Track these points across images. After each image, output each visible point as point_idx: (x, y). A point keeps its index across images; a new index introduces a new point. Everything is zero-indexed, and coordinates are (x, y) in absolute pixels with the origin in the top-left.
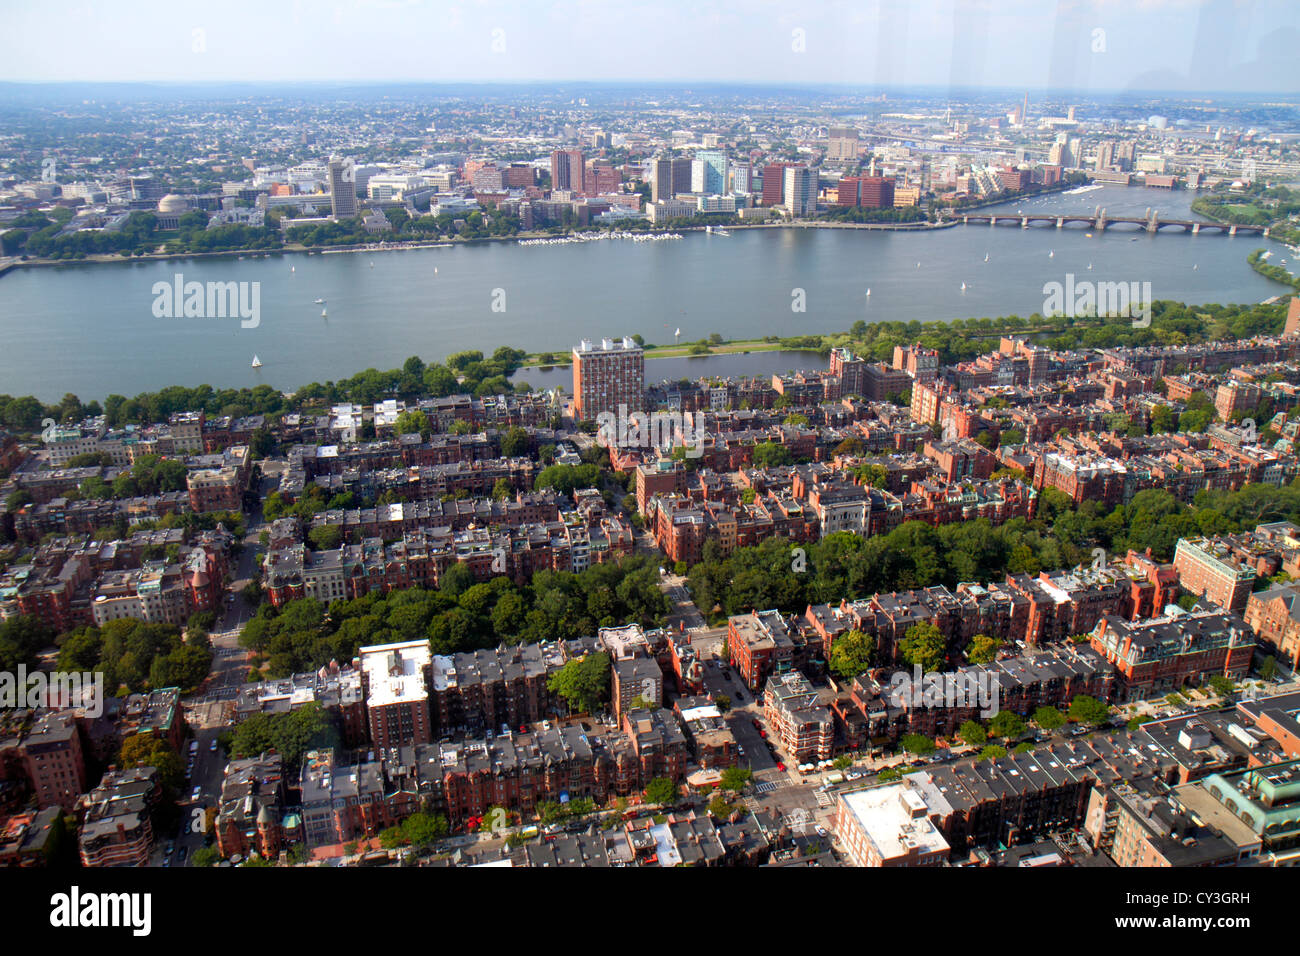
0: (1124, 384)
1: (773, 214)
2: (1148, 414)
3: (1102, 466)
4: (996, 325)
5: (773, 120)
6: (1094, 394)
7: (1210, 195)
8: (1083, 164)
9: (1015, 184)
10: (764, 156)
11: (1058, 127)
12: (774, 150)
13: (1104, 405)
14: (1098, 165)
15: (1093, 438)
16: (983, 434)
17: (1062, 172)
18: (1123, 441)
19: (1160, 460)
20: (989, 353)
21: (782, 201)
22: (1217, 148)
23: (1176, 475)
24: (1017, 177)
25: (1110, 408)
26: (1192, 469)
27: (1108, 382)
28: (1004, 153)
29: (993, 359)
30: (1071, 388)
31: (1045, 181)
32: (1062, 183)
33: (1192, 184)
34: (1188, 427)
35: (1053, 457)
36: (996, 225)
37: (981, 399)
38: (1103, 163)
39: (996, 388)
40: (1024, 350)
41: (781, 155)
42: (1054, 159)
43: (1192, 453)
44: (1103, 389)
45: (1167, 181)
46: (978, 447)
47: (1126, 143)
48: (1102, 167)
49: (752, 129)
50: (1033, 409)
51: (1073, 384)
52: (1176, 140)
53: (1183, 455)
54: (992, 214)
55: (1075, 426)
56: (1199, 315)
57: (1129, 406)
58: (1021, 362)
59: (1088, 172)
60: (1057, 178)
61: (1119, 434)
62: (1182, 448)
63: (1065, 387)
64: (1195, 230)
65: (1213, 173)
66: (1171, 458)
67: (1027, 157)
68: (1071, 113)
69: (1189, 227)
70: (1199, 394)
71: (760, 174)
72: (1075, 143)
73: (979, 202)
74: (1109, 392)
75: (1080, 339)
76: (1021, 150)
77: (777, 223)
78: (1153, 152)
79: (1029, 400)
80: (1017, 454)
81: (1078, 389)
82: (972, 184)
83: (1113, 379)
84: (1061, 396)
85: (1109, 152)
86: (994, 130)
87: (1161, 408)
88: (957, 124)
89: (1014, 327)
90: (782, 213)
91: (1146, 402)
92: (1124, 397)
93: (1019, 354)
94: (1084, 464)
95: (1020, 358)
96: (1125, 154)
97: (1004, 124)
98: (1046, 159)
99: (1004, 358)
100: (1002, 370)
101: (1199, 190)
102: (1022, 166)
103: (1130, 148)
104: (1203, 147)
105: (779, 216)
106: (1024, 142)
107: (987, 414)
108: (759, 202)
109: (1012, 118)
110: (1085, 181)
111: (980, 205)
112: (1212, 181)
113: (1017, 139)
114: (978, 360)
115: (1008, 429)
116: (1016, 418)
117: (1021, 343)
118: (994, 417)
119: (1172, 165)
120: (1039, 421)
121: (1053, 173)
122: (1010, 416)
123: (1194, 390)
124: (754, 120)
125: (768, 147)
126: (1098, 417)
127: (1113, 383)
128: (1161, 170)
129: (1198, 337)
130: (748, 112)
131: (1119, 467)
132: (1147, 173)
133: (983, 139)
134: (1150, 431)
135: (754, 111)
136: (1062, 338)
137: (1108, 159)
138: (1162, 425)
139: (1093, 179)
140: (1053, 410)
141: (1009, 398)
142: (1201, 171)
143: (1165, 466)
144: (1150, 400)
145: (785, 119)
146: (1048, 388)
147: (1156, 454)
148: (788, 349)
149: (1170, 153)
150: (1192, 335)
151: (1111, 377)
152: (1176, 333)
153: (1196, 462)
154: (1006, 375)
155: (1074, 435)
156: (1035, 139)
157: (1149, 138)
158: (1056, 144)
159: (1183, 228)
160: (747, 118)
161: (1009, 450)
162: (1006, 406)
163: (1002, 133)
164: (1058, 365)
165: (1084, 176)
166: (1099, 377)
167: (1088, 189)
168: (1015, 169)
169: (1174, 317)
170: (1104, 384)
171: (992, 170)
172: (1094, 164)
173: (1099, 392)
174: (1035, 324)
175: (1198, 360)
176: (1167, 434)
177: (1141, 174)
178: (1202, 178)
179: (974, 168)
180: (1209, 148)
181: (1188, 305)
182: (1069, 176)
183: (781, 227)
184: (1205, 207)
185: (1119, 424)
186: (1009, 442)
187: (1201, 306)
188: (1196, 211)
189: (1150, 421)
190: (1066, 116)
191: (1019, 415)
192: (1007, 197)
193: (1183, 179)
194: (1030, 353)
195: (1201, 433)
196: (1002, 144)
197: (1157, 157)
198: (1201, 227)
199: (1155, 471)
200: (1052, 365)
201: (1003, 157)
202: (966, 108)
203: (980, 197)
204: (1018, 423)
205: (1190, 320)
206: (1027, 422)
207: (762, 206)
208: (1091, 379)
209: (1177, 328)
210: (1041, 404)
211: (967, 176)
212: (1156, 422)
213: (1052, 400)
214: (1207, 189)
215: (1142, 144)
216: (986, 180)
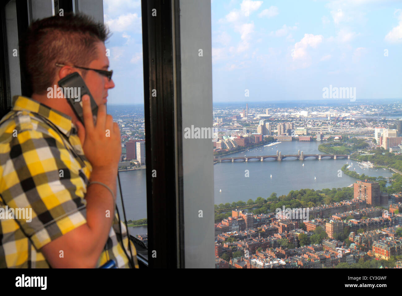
0: (286, 226)
1: (131, 164)
2: (297, 238)
3: (275, 262)
4: (233, 206)
5: (133, 121)
6: (274, 232)
7: (326, 143)
8: (273, 133)
9: (242, 144)
10: (128, 137)
11: (262, 118)
12: (133, 134)
13: (278, 236)
14: (279, 133)
15: (272, 251)
16: (224, 254)
17: (263, 137)
18: (285, 251)
19: (301, 257)
20: (226, 218)
21: (136, 158)
22: (329, 123)
23: (308, 263)
24: (243, 141)
25: (280, 237)
26: (315, 260)
27: (279, 226)
28: (238, 131)
29: (229, 220)
30: (263, 230)
31: (256, 142)
32: (262, 142)
33: (319, 139)
34: (314, 242)
35: (254, 260)
36: (234, 162)
37: (223, 239)
38: (280, 132)
39: (230, 233)
40: (242, 215)
41: (136, 137)
42: (259, 131)
43: (314, 253)
44: (277, 229)
45: (308, 138)
46: (220, 260)
47: (289, 123)
48: (280, 134)
49: (123, 126)
50: (246, 241)
51: (264, 228)
52: (312, 121)
53: (310, 254)
54: (232, 157)
55: (265, 246)
56: (320, 194)
57: (288, 236)
58: (241, 221)
59: (275, 136)
60: (261, 140)
61: (283, 248)
62: (310, 251)
63: (261, 230)
64: (320, 158)
65: (327, 134)
66: (305, 256)
67: (248, 131)
68: (267, 112)
69: (317, 157)
70: (319, 227)
71: (125, 146)
72: (267, 124)
73: (227, 152)
74: (280, 230)
75: (269, 208)
76: (245, 128)
77: (133, 168)
78: (303, 126)
79: (245, 237)
80: (239, 261)
81: (266, 230)
82: (223, 144)
83: (281, 224)
84: (259, 234)
85: (282, 127)
86: (234, 121)
87: (302, 235)
88: (217, 119)
89: (240, 206)
90: (136, 163)
91: (296, 233)
92: (286, 232)
93: (240, 217)
94: (267, 262)
95: (241, 219)
96: (289, 128)
97: (239, 117)
98: (256, 132)
99: (233, 219)
100: (234, 225)
101: (322, 141)
102: (245, 135)
103: (291, 125)
104: (323, 123)
105: (134, 165)
106: (247, 125)
107: (225, 245)
108: (125, 159)
109: (242, 115)
110: (274, 140)
111: (227, 153)
112: (327, 137)
113: (244, 124)
114: (222, 222)
115: (236, 251)
116: (239, 246)
117: (241, 212)
118: (229, 246)
119: (310, 132)
120: (249, 246)
121: (258, 138)
122: (236, 245)
123: (317, 226)
124: (124, 122)
125: (130, 133)
126: (275, 242)
127: (281, 226)
128: (305, 134)
129: (320, 203)
130: (122, 118)
131: (283, 262)
132: (299, 135)
133: (229, 125)
134: (299, 246)
135: (124, 118)
136: (260, 209)
137: (282, 130)
138: (303, 242)
139: (276, 139)
140: (255, 240)
141: (236, 237)
142: (321, 133)
143: (303, 260)
144: (297, 232)
145: (139, 120)
146: (253, 231)
147: (300, 255)
148: (136, 225)
149: (310, 126)
150: (317, 203)
151: (280, 223)
152: (310, 202)
153: (316, 256)
154: (235, 227)
155: (264, 251)
156: (252, 123)
157: (300, 120)
158: (260, 125)
159: (315, 158)
160: (121, 121)
161: (236, 260)
162: (235, 241)
163: (238, 122)
164: (258, 220)
165: (273, 138)
166: (275, 224)
167: (275, 143)
168: (241, 137)
169: (309, 195)
170: (277, 227)
171: (232, 138)
172: (277, 133)
173: (276, 231)
174: (250, 204)
175: (319, 213)
176: (305, 246)
177: (297, 136)
178: (322, 136)
179: (224, 137)
180: (326, 123)
181: (315, 190)
182: (266, 138)
183: (135, 170)
184: (323, 148)
185: (285, 243)
186: (236, 257)
187: (321, 190)
188: (320, 150)
189: (298, 241)
190: (265, 113)
191: (240, 244)
192: (239, 149)
193: (314, 137)
194: (245, 216)
195: (319, 244)
196: (238, 127)
197: (303, 128)
198: (322, 157)
199: (299, 262)
200: (255, 221)
201: (238, 132)
202: (222, 112)
203: (227, 150)
204: (240, 248)
205: (316, 196)
206: (244, 247)
207: (126, 160)
208: (272, 225)
209: (310, 200)
210: (251, 238)
211: (220, 141)
212: (301, 242)
213: (255, 236)
214: (325, 141)
215: (298, 123)
216: (229, 143)
